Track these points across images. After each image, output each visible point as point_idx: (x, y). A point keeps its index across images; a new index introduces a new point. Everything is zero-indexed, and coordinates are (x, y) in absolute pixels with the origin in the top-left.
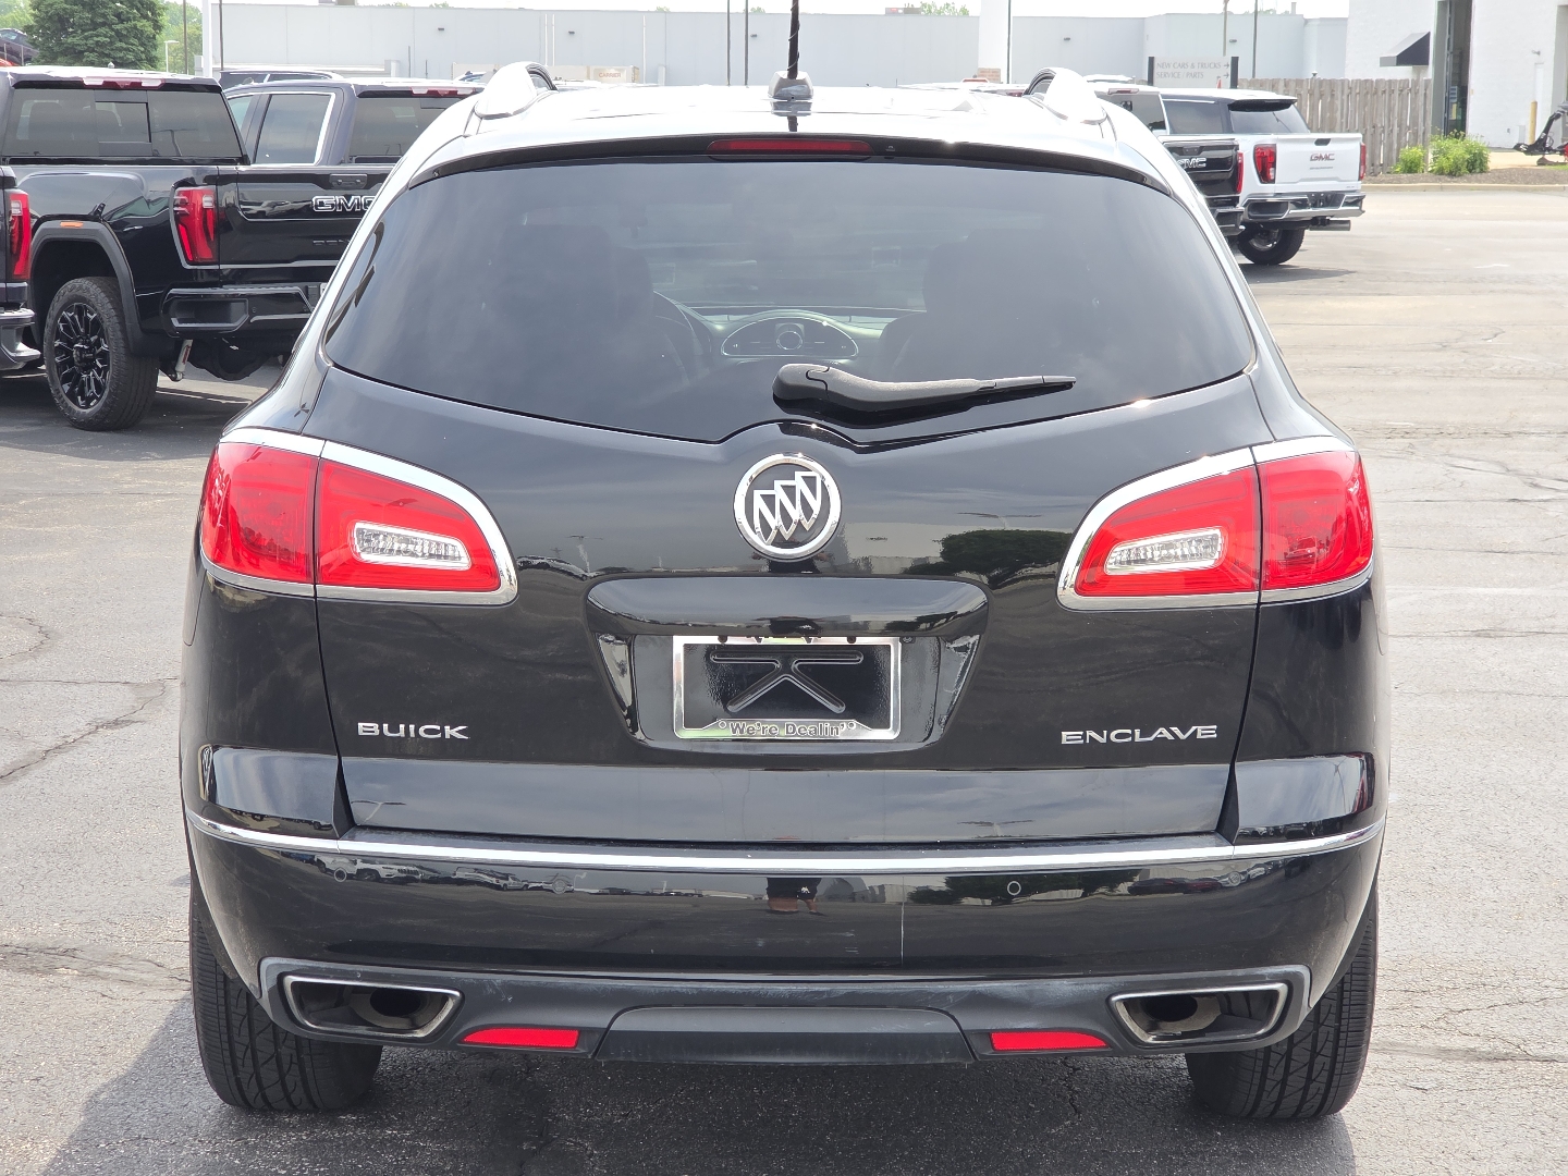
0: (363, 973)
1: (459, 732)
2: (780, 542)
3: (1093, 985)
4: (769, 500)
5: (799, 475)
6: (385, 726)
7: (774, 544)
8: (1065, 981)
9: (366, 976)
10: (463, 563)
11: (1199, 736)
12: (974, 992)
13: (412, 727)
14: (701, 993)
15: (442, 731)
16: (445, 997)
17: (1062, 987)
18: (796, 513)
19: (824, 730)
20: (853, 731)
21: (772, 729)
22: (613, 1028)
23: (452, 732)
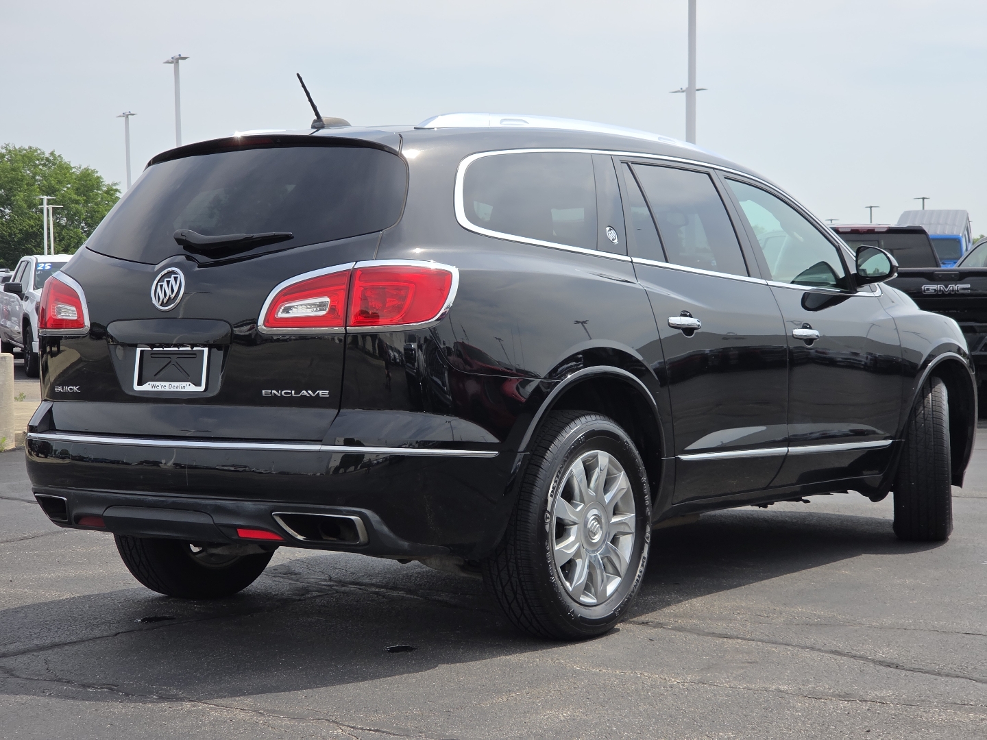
1: (77, 389)
3: (263, 506)
4: (162, 287)
5: (173, 276)
6: (61, 387)
7: (161, 305)
8: (250, 503)
11: (321, 395)
12: (216, 505)
13: (67, 387)
14: (127, 500)
15: (73, 389)
16: (64, 501)
17: (249, 505)
18: (168, 292)
19: (180, 387)
20: (189, 387)
21: (165, 387)
22: (104, 515)
23: (75, 388)
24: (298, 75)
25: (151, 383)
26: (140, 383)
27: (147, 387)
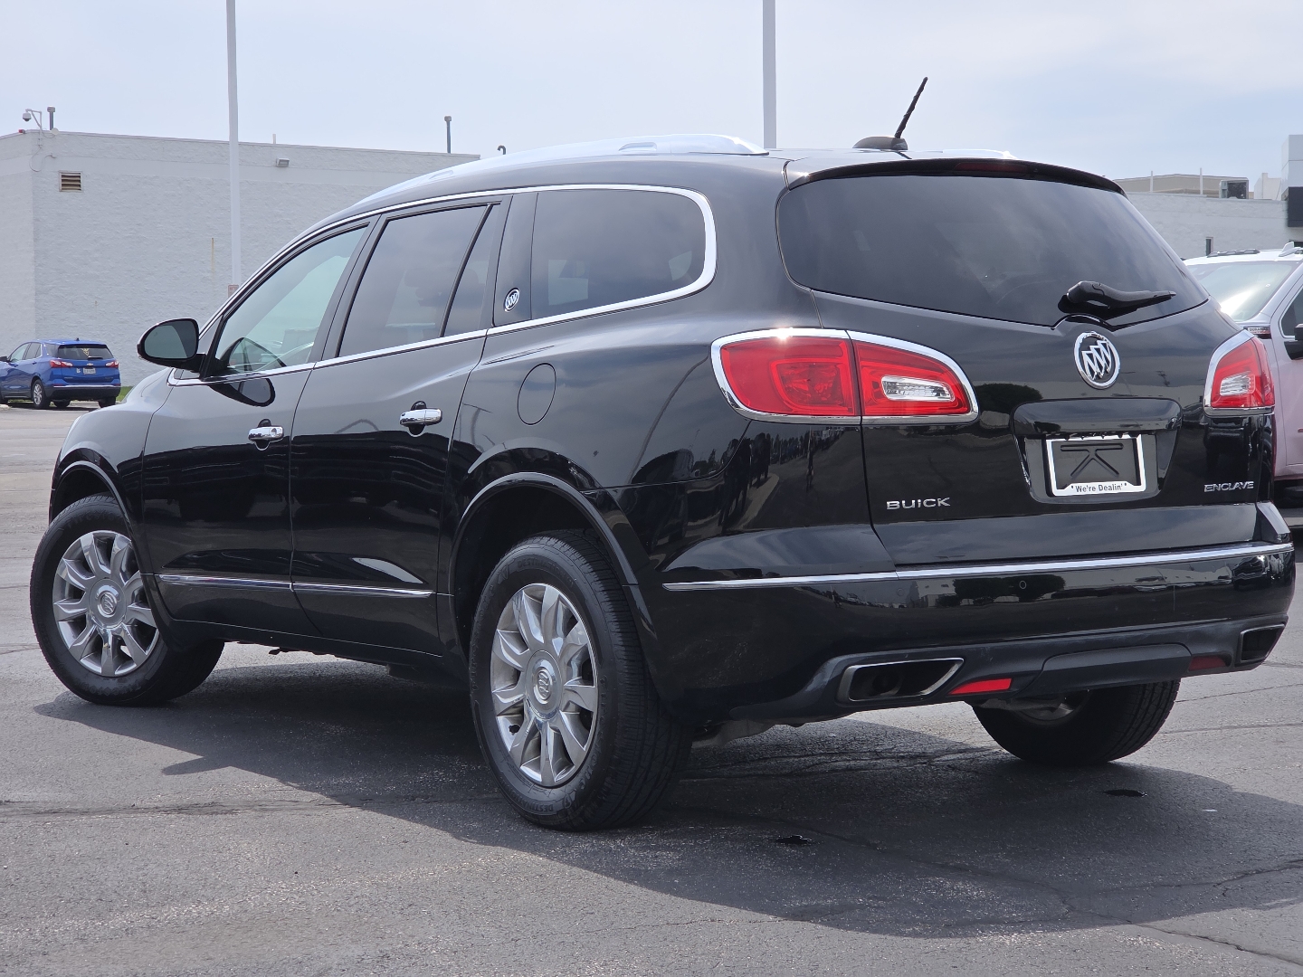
0: (910, 654)
1: (945, 502)
2: (1098, 378)
4: (1091, 356)
5: (1099, 342)
6: (904, 502)
9: (911, 656)
10: (948, 397)
11: (1249, 487)
13: (919, 501)
15: (936, 502)
16: (953, 663)
18: (1103, 363)
19: (1114, 488)
20: (1127, 487)
21: (1094, 489)
22: (1044, 670)
23: (941, 502)
24: (926, 80)
25: (1074, 485)
26: (1061, 486)
27: (1071, 490)
